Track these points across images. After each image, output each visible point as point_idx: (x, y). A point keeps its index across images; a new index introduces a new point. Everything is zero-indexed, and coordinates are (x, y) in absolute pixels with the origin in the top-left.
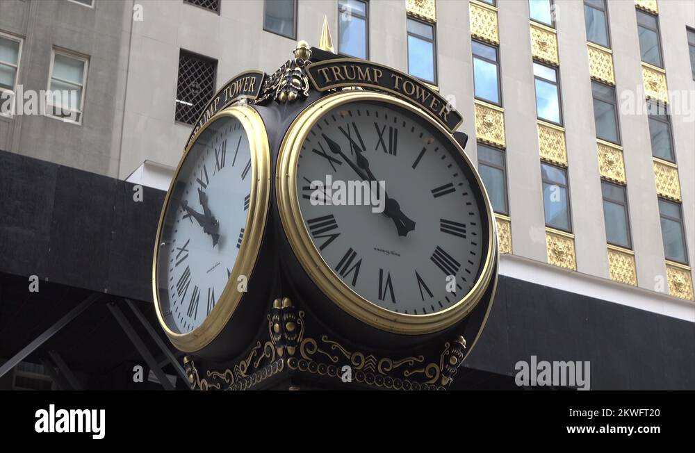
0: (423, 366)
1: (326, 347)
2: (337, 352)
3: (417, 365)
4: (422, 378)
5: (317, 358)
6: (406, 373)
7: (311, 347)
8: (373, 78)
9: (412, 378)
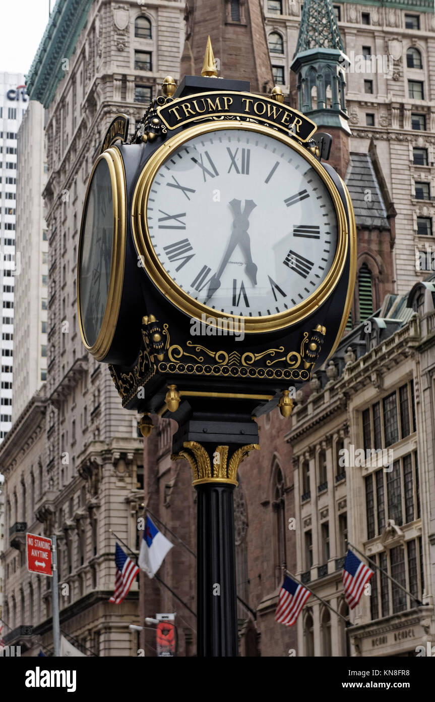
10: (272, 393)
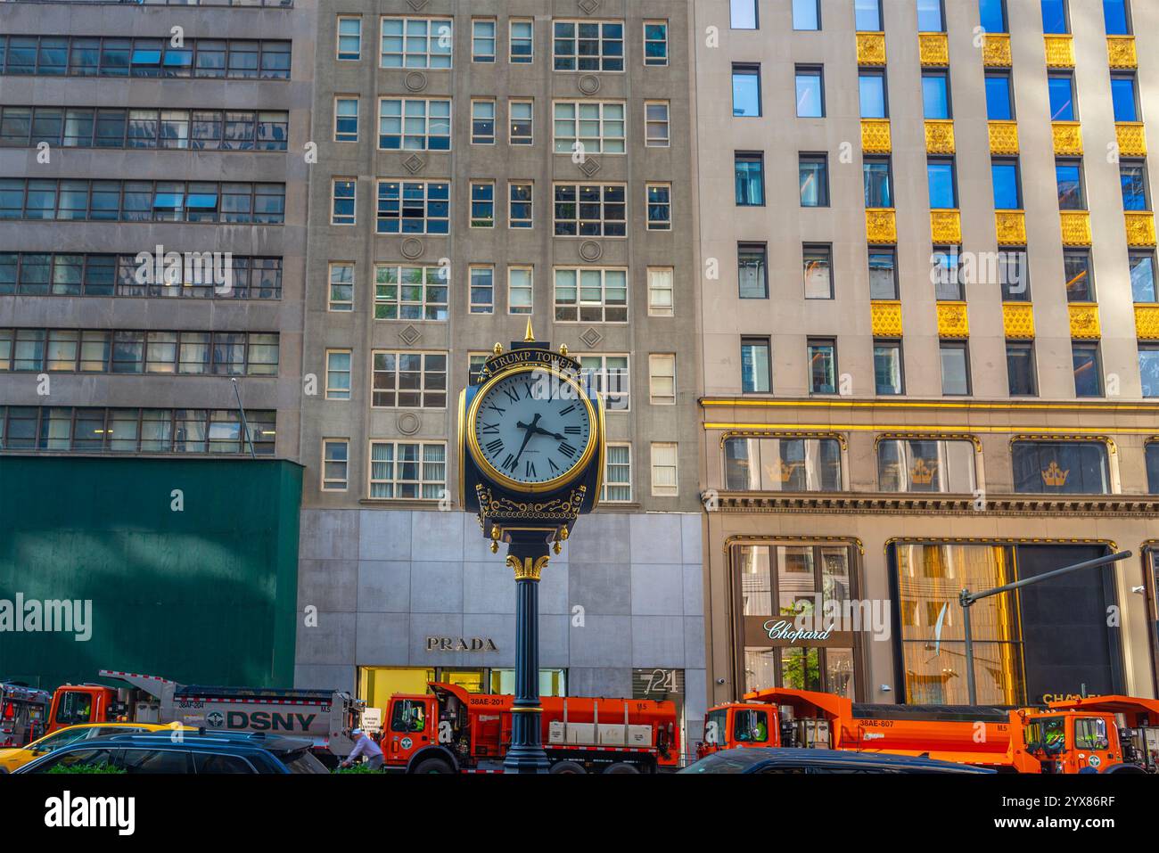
0: (561, 504)
1: (505, 504)
2: (511, 505)
3: (557, 505)
4: (561, 510)
5: (501, 509)
6: (551, 509)
7: (497, 505)
8: (524, 358)
9: (554, 511)
10: (557, 527)
